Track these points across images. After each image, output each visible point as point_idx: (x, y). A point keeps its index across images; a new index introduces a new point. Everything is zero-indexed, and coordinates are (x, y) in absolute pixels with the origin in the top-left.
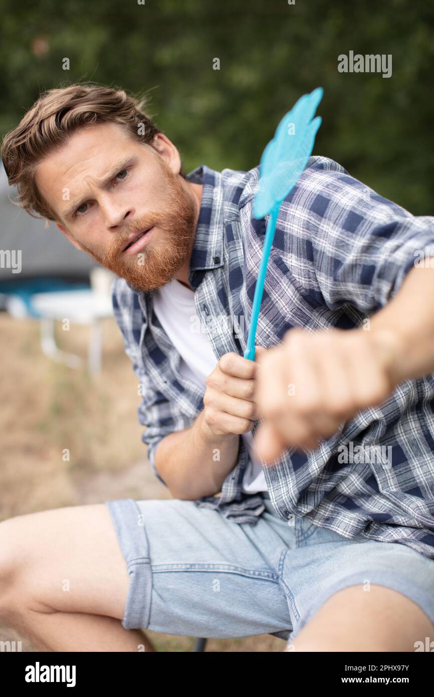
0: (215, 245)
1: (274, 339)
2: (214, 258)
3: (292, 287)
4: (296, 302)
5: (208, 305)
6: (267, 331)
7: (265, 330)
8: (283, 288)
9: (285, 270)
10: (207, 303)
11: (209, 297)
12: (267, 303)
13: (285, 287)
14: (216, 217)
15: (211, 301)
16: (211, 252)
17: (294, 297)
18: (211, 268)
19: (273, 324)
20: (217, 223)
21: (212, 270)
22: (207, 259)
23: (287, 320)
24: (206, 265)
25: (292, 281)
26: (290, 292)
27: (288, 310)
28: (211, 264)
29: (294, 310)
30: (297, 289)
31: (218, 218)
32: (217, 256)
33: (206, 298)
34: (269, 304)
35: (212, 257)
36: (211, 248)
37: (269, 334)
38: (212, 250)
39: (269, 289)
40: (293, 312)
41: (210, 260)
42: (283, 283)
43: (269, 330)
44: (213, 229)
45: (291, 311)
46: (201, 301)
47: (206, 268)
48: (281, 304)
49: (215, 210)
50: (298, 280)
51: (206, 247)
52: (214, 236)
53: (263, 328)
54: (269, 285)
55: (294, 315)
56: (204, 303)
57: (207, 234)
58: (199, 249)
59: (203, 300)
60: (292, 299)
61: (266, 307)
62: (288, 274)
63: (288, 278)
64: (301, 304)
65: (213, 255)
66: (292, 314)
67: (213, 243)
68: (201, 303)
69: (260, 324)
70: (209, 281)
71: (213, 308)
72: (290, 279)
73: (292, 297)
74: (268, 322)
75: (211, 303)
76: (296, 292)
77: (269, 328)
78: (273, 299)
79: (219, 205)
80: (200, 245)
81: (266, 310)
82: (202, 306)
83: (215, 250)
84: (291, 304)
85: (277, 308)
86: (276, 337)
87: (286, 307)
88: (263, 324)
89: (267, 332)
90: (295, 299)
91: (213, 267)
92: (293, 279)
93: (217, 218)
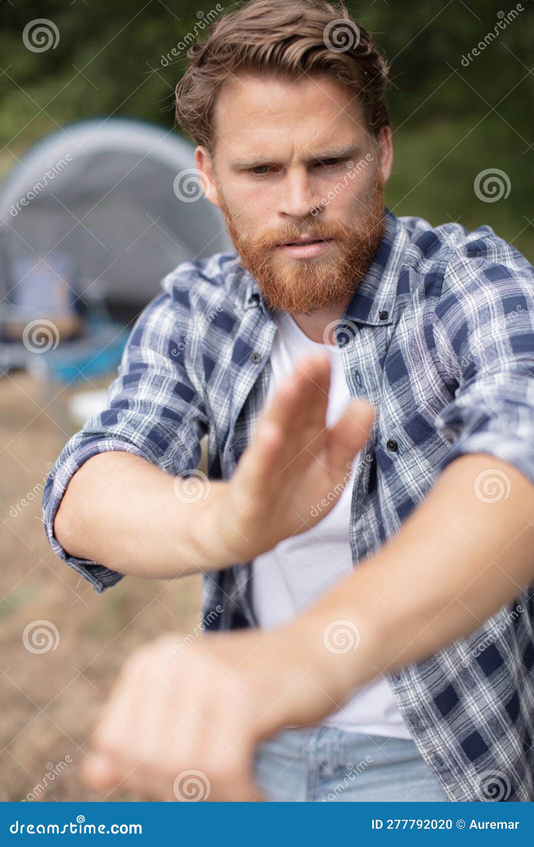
0: (386, 297)
1: (399, 432)
2: (380, 313)
3: (434, 370)
4: (436, 389)
5: (362, 372)
6: (394, 418)
7: (392, 416)
8: (425, 368)
9: (431, 344)
10: (361, 370)
11: (364, 362)
12: (404, 383)
13: (426, 366)
14: (393, 261)
15: (367, 369)
16: (377, 304)
17: (434, 382)
18: (373, 324)
19: (404, 411)
20: (393, 269)
21: (373, 327)
22: (372, 312)
23: (419, 410)
24: (369, 318)
25: (436, 362)
26: (431, 374)
27: (424, 397)
28: (375, 319)
29: (432, 400)
30: (439, 373)
31: (397, 262)
32: (385, 310)
33: (361, 363)
34: (405, 385)
35: (378, 310)
36: (379, 299)
37: (396, 423)
38: (380, 302)
39: (411, 364)
40: (430, 401)
41: (374, 314)
42: (426, 361)
43: (397, 418)
44: (387, 276)
45: (427, 401)
46: (353, 366)
47: (368, 322)
48: (417, 388)
49: (394, 252)
50: (442, 361)
51: (374, 296)
52: (386, 285)
53: (390, 413)
54: (412, 359)
55: (430, 406)
56: (356, 369)
57: (379, 279)
58: (365, 294)
59: (356, 365)
60: (432, 385)
61: (401, 388)
62: (433, 351)
63: (431, 356)
64: (441, 394)
65: (380, 308)
66: (428, 404)
67: (383, 293)
68: (353, 368)
69: (388, 407)
70: (366, 340)
71: (368, 377)
72: (433, 359)
73: (432, 381)
74: (399, 406)
75: (366, 371)
76: (438, 376)
77: (398, 415)
78: (410, 379)
79: (399, 247)
80: (366, 290)
81: (401, 390)
82: (354, 373)
83: (384, 303)
84: (429, 391)
85: (412, 392)
86: (403, 430)
87: (423, 393)
88: (392, 408)
89: (394, 420)
90: (436, 385)
91: (377, 324)
92: (436, 360)
93: (395, 263)
